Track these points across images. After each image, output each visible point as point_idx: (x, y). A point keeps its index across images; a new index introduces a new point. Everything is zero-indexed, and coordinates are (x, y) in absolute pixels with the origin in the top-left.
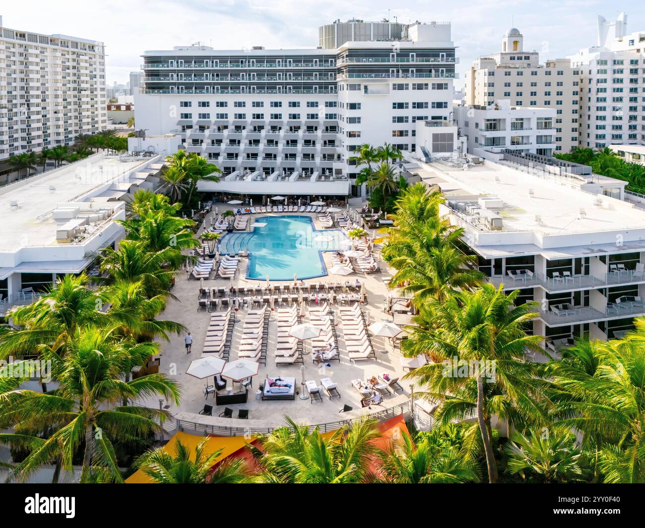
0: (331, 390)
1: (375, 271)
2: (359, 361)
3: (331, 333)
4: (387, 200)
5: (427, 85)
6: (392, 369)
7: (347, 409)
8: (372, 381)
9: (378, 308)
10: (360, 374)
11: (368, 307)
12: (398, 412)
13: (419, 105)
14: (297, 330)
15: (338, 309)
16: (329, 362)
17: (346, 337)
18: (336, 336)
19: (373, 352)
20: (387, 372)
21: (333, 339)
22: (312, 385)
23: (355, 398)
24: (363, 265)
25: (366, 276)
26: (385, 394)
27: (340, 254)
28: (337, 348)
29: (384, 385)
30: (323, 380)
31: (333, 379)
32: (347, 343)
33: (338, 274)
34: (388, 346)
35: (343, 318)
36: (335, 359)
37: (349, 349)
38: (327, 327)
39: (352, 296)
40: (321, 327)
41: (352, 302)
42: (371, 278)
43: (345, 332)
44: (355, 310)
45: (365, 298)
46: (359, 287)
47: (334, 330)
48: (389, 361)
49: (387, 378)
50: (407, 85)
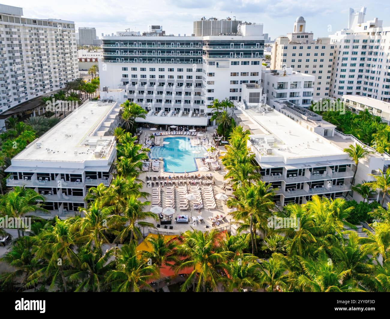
0: (201, 220)
1: (219, 169)
2: (211, 210)
3: (201, 198)
4: (226, 130)
5: (248, 62)
6: (224, 213)
7: (207, 227)
8: (216, 218)
9: (219, 187)
10: (212, 215)
11: (215, 186)
12: (225, 229)
13: (244, 74)
14: (188, 196)
15: (203, 187)
16: (200, 210)
17: (206, 200)
18: (202, 199)
19: (217, 206)
20: (222, 214)
21: (201, 200)
22: (194, 219)
23: (210, 223)
24: (214, 166)
25: (215, 171)
26: (221, 222)
27: (203, 160)
28: (203, 204)
29: (220, 219)
30: (198, 217)
31: (202, 216)
32: (207, 202)
33: (203, 171)
34: (223, 204)
35: (205, 191)
36: (202, 209)
37: (208, 205)
38: (199, 195)
39: (209, 181)
40: (197, 195)
41: (209, 184)
42: (217, 173)
43: (206, 197)
44: (210, 188)
45: (214, 182)
46: (212, 177)
47: (202, 197)
48: (222, 210)
49: (222, 217)
50: (239, 62)
